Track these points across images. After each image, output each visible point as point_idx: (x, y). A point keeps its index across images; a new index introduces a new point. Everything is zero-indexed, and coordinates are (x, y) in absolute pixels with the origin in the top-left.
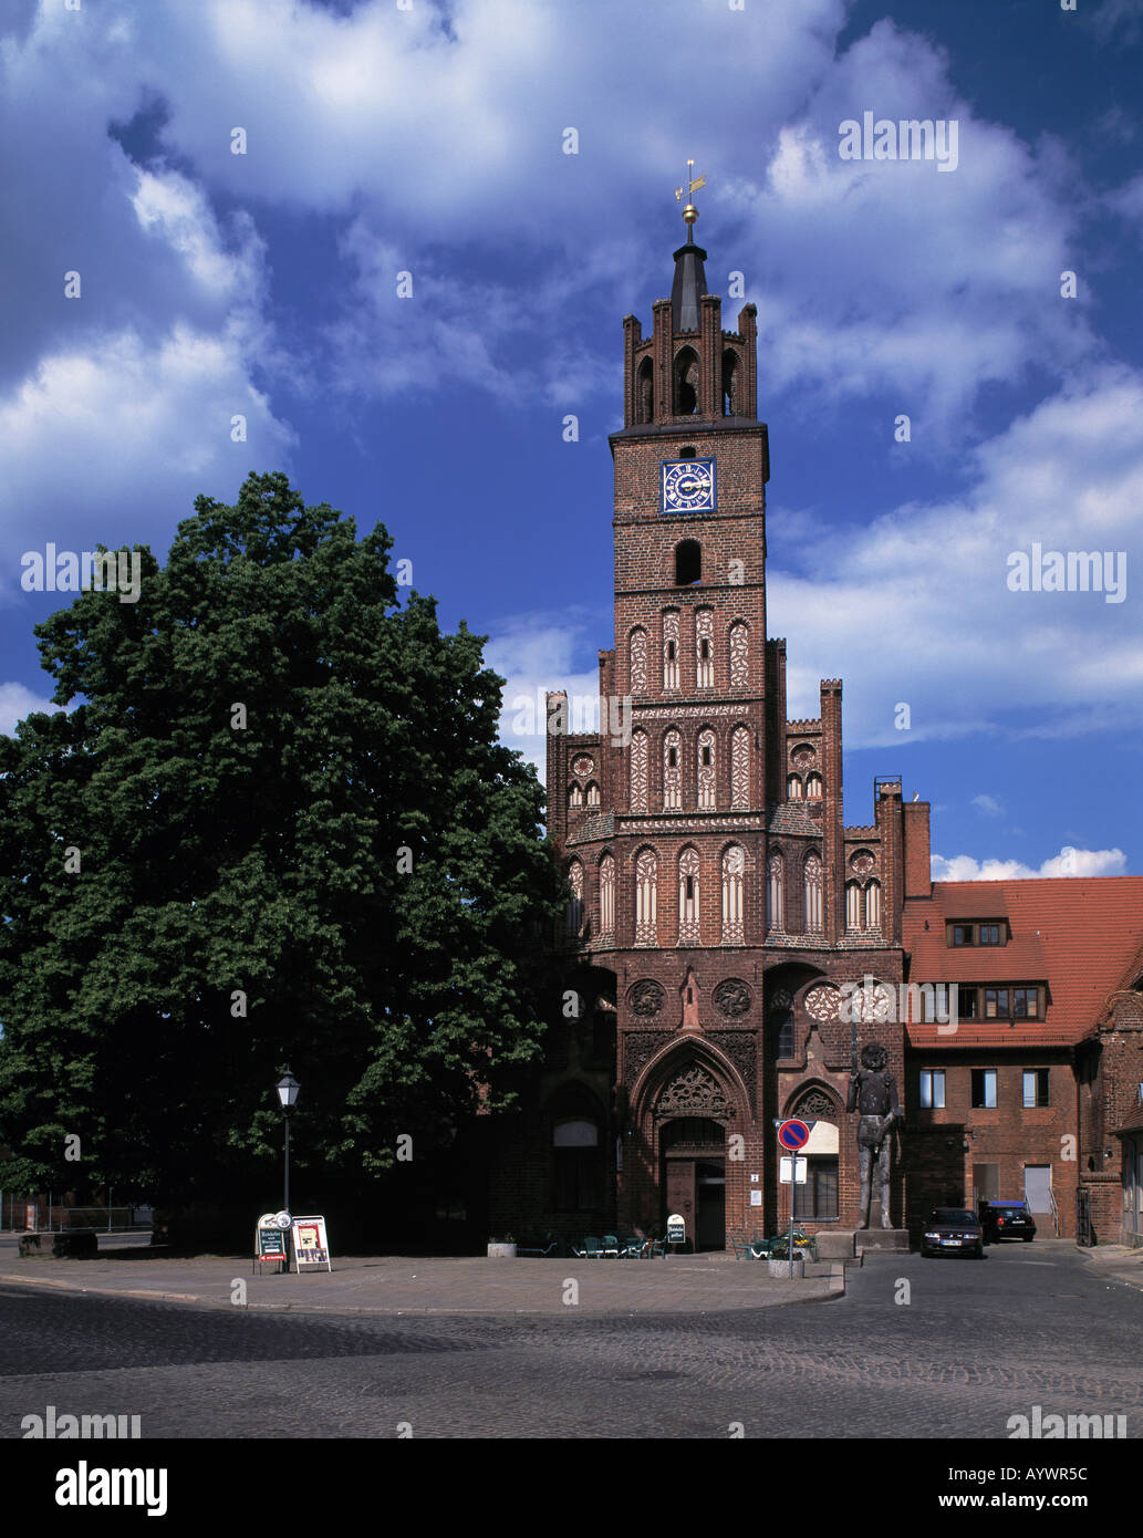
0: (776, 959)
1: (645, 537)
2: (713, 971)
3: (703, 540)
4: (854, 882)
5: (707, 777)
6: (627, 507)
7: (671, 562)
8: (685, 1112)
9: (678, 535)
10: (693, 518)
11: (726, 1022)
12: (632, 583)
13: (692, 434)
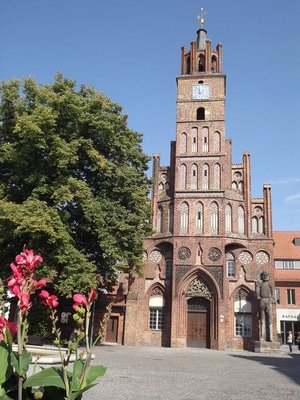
0: (229, 241)
1: (187, 106)
2: (207, 245)
3: (205, 107)
4: (255, 217)
5: (205, 179)
6: (180, 97)
7: (195, 114)
8: (197, 295)
9: (198, 105)
10: (203, 101)
11: (211, 263)
12: (182, 119)
13: (202, 77)
